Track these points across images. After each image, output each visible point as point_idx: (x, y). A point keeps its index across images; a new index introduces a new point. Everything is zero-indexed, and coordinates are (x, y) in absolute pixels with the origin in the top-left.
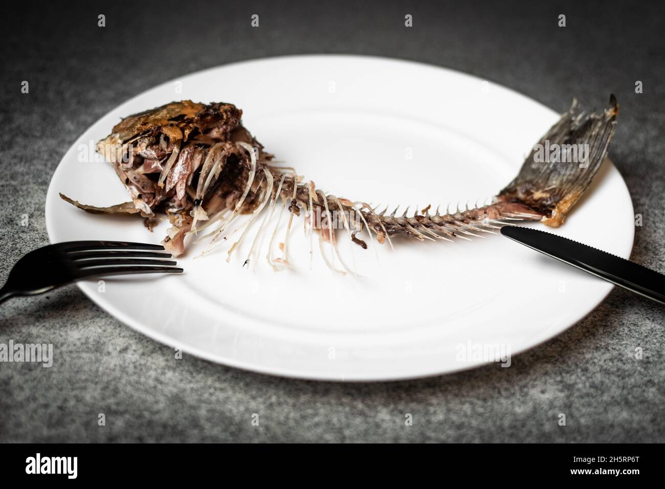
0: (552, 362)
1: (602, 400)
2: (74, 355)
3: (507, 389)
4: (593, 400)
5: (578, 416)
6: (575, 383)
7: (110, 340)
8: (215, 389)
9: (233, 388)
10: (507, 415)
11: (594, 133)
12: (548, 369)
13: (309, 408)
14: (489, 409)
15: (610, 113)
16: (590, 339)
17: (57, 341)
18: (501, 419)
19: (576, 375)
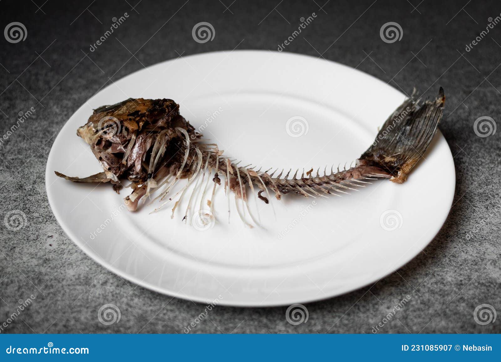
0: (395, 286)
1: (428, 313)
2: (72, 288)
3: (364, 306)
4: (422, 313)
5: (412, 325)
6: (411, 301)
7: (95, 276)
8: (167, 310)
9: (179, 309)
10: (364, 326)
11: (428, 115)
12: (393, 291)
13: (230, 323)
14: (352, 321)
15: (439, 101)
16: (422, 268)
17: (59, 277)
18: (360, 328)
19: (411, 295)
